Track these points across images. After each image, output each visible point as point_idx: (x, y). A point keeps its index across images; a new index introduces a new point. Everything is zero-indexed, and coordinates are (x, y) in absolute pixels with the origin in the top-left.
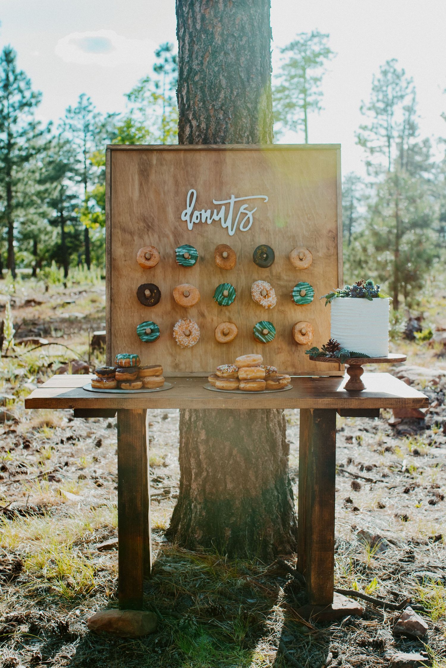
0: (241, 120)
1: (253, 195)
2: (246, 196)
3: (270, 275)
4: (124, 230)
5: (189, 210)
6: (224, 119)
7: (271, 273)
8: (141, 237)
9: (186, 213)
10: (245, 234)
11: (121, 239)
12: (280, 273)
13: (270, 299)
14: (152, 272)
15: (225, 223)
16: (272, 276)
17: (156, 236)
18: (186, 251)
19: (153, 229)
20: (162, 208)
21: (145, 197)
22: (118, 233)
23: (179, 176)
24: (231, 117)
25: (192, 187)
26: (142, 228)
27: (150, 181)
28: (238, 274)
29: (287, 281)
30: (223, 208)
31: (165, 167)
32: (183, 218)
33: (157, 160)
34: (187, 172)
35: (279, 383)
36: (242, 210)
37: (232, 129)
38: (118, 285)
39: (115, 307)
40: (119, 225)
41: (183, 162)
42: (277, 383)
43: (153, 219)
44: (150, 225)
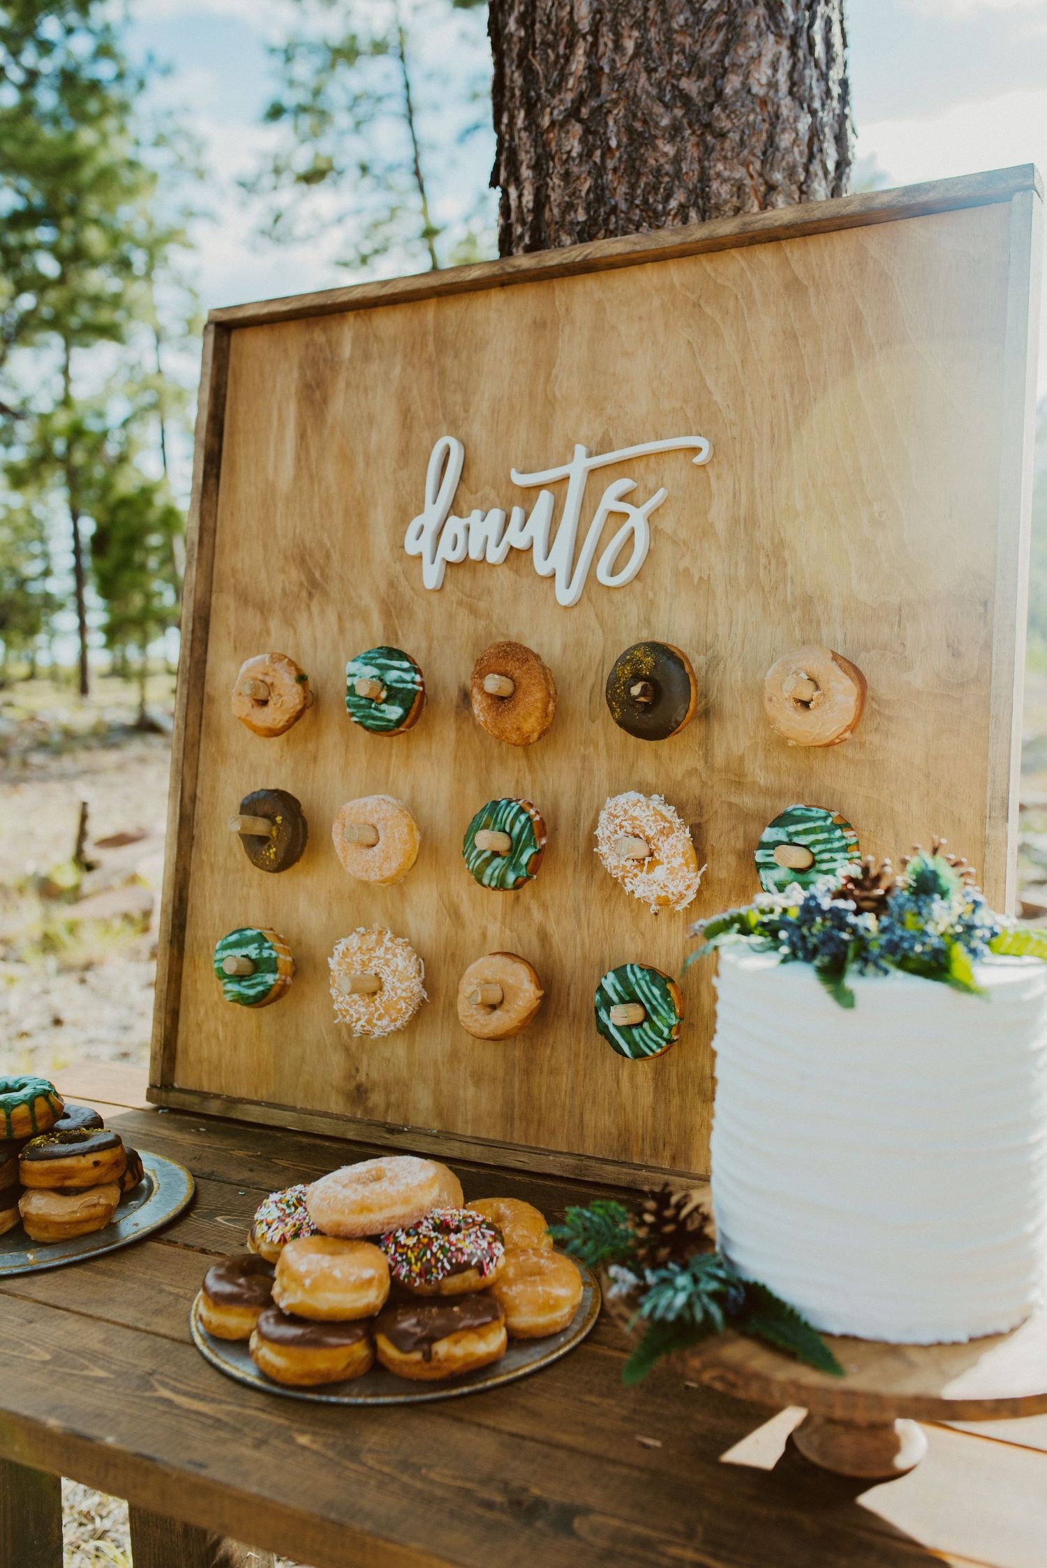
0: (655, 148)
1: (659, 437)
2: (633, 444)
3: (700, 766)
4: (244, 598)
5: (432, 513)
6: (587, 155)
7: (707, 755)
8: (289, 622)
9: (422, 528)
10: (618, 597)
11: (233, 629)
12: (742, 758)
13: (660, 873)
14: (311, 746)
15: (546, 558)
16: (711, 768)
17: (332, 616)
18: (376, 672)
19: (325, 593)
20: (358, 516)
21: (311, 477)
22: (227, 607)
23: (415, 392)
24: (613, 143)
25: (454, 427)
26: (295, 589)
27: (330, 420)
28: (584, 758)
29: (767, 792)
30: (545, 498)
31: (375, 367)
32: (411, 547)
33: (355, 341)
34: (442, 373)
35: (428, 1356)
36: (609, 501)
37: (623, 189)
38: (213, 789)
39: (202, 862)
40: (232, 581)
41: (430, 339)
42: (417, 1356)
43: (328, 556)
44: (317, 575)
